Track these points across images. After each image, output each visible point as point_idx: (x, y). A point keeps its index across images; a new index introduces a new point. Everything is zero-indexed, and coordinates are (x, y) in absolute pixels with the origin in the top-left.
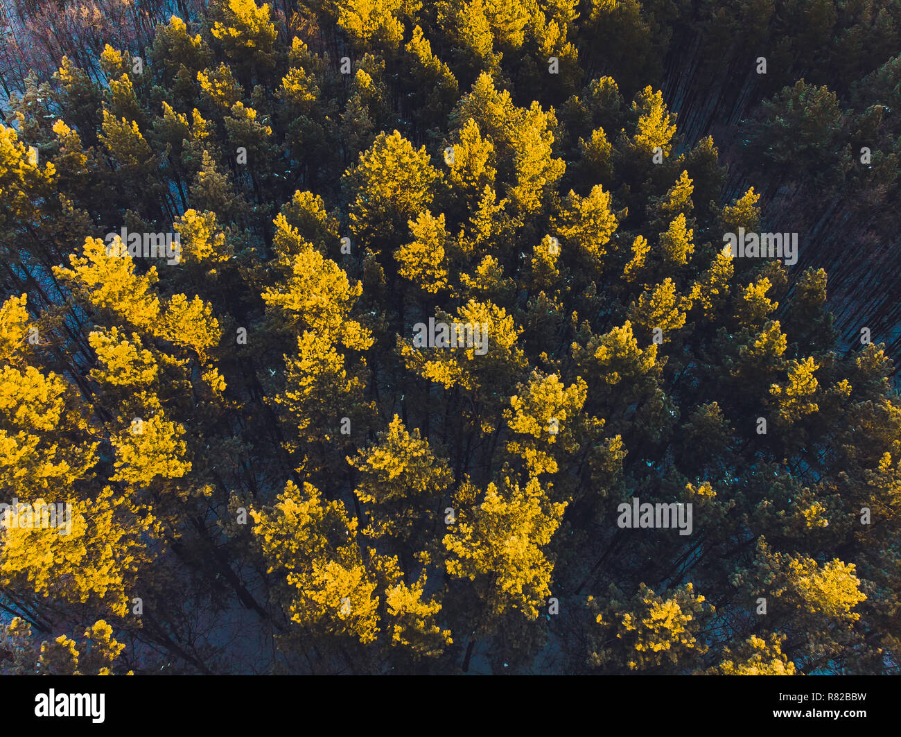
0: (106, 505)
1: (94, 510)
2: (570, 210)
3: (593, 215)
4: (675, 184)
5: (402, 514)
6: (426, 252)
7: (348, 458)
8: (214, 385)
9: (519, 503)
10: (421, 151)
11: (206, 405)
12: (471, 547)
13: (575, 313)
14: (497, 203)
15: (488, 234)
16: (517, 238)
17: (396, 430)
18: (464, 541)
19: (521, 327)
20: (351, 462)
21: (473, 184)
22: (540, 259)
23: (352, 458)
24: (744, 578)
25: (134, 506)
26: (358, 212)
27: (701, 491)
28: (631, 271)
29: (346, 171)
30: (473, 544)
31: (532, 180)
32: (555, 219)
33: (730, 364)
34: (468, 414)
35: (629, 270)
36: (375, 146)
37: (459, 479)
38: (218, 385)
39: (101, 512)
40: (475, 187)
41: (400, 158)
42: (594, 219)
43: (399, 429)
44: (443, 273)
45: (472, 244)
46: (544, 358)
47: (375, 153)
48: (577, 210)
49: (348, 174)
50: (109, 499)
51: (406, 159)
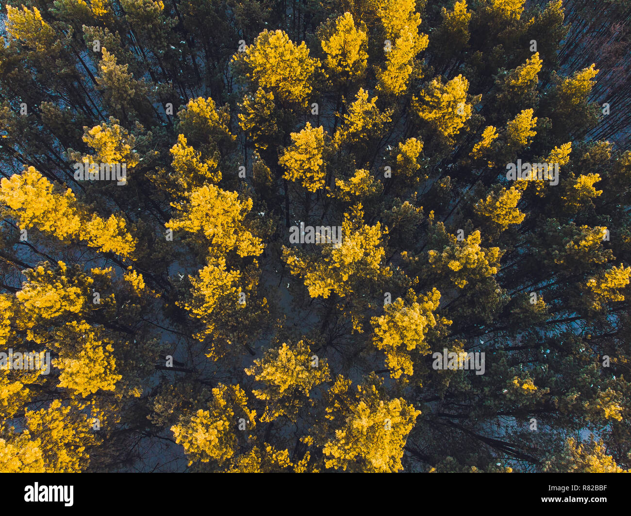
0: (56, 414)
1: (48, 418)
2: (432, 96)
3: (452, 103)
4: (526, 63)
5: (290, 403)
6: (307, 159)
7: (246, 370)
8: (135, 283)
9: (383, 415)
10: (301, 46)
11: (129, 307)
12: (345, 450)
13: (432, 212)
14: (369, 101)
15: (360, 128)
16: (385, 131)
17: (284, 355)
18: (339, 445)
19: (387, 229)
20: (249, 373)
21: (347, 69)
22: (404, 155)
23: (249, 370)
24: (552, 463)
25: (80, 405)
26: (245, 112)
27: (525, 386)
28: (479, 150)
29: (234, 56)
30: (346, 447)
31: (400, 68)
32: (417, 99)
33: (556, 255)
34: (341, 306)
35: (477, 149)
36: (259, 41)
37: (334, 376)
38: (138, 284)
39: (53, 420)
40: (348, 72)
41: (282, 55)
42: (453, 108)
43: (286, 354)
44: (322, 175)
45: (346, 132)
46: (404, 256)
47: (259, 47)
48: (437, 98)
49: (236, 59)
50: (58, 409)
51: (288, 57)
